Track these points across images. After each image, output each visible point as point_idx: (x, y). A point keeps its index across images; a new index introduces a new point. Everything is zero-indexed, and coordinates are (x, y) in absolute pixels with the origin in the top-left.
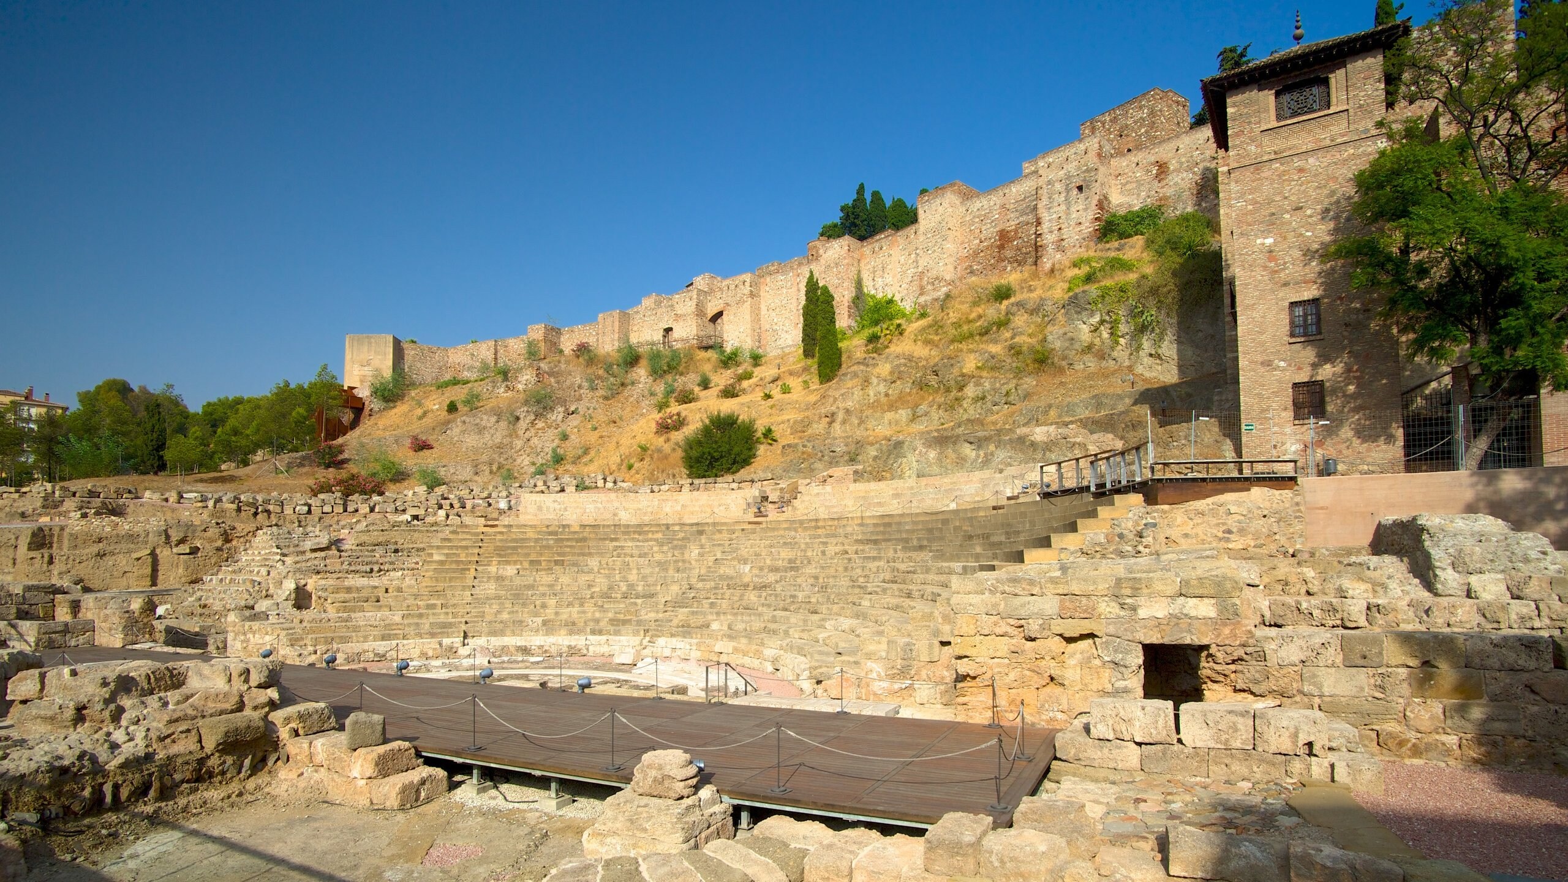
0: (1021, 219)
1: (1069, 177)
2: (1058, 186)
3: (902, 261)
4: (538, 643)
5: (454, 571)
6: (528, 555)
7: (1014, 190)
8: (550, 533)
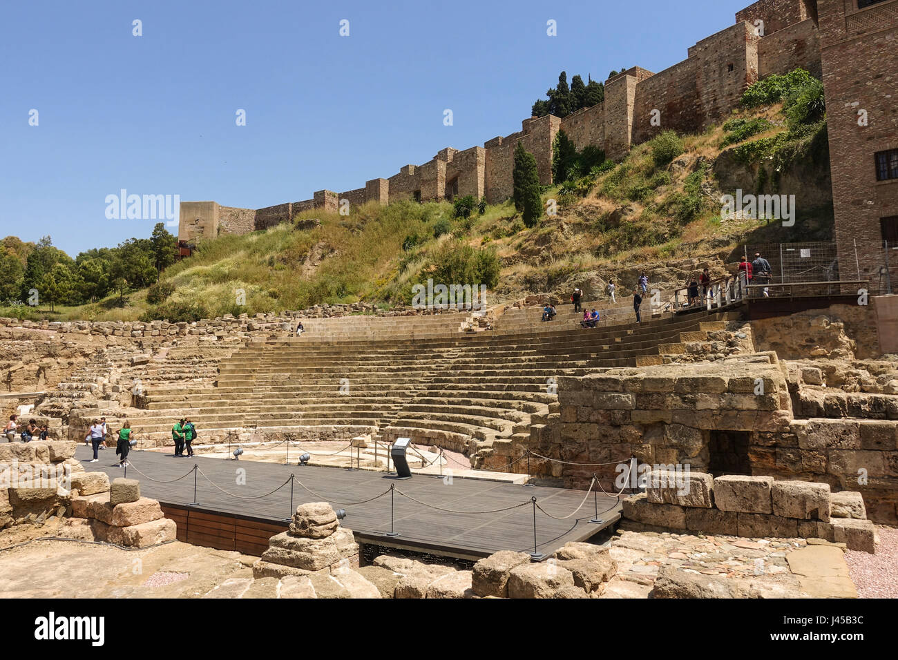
0: (685, 93)
1: (721, 58)
2: (713, 66)
4: (298, 431)
5: (241, 377)
6: (296, 365)
7: (679, 71)
8: (314, 348)
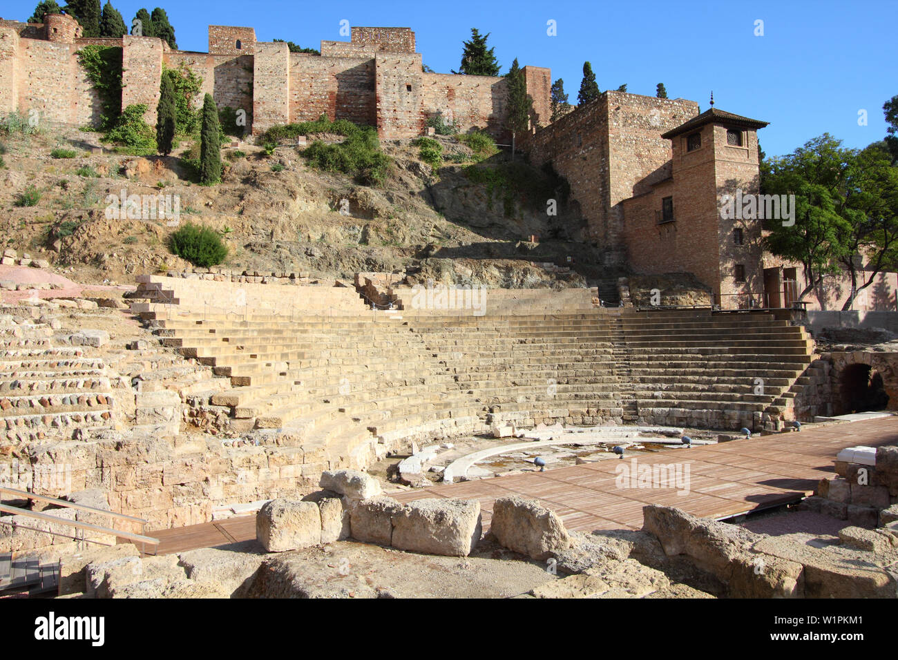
1: (400, 75)
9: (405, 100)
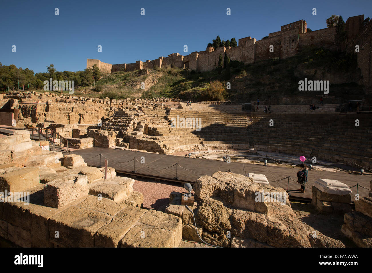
1: (290, 37)
3: (238, 53)
9: (291, 45)
